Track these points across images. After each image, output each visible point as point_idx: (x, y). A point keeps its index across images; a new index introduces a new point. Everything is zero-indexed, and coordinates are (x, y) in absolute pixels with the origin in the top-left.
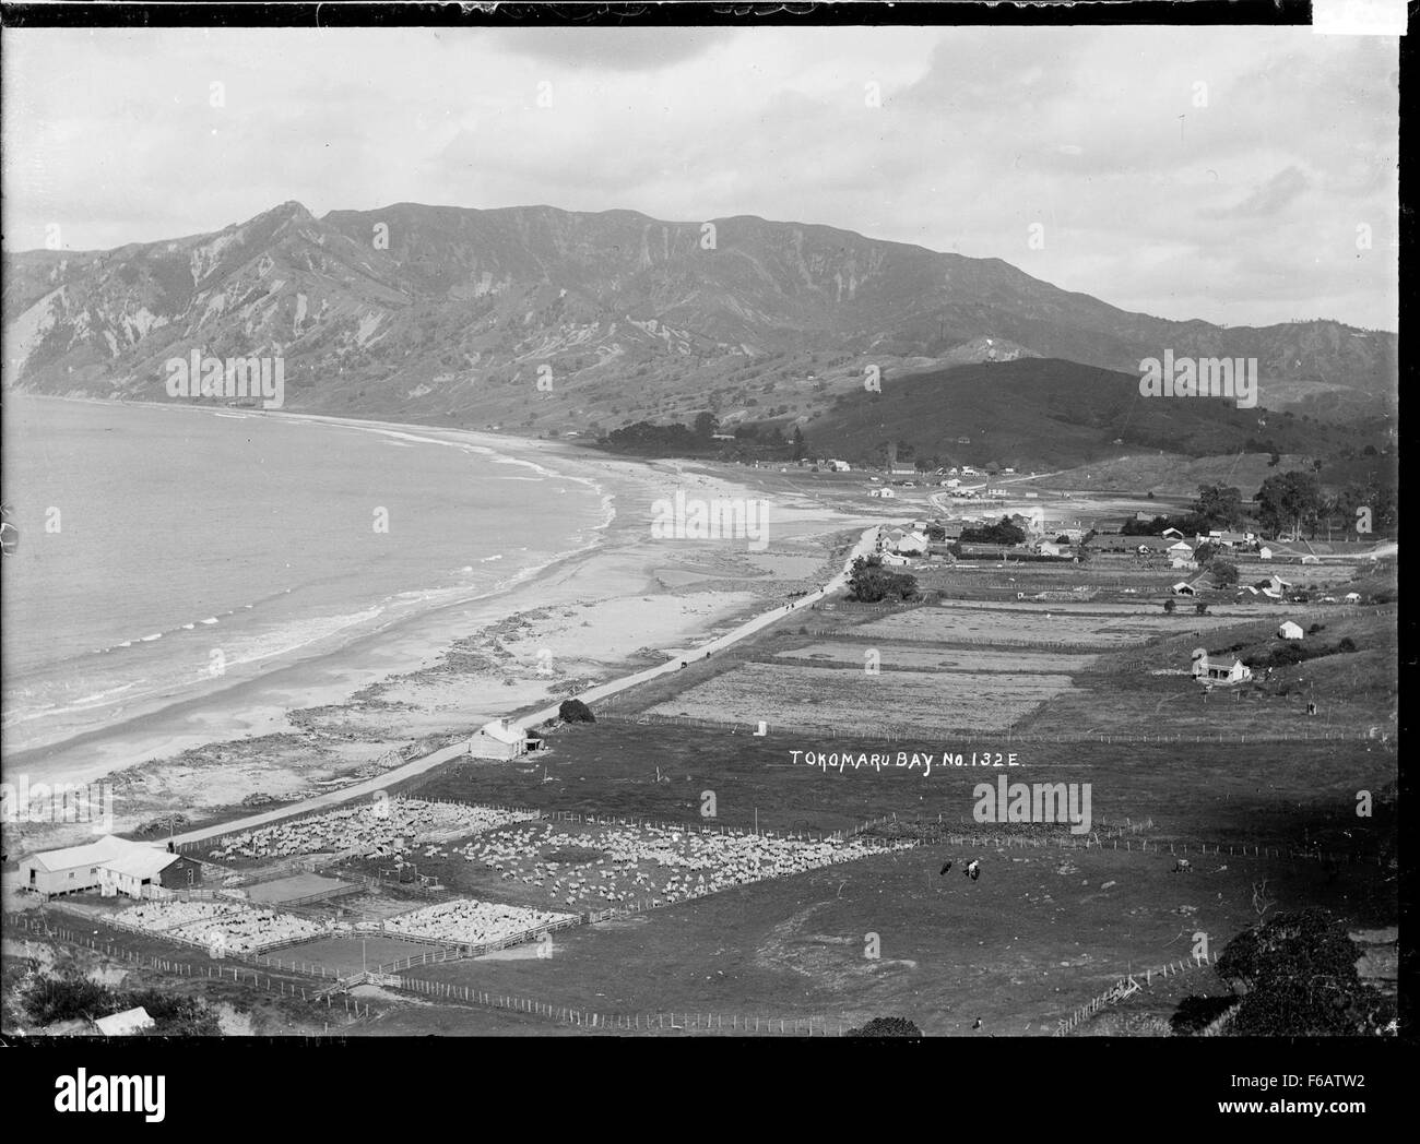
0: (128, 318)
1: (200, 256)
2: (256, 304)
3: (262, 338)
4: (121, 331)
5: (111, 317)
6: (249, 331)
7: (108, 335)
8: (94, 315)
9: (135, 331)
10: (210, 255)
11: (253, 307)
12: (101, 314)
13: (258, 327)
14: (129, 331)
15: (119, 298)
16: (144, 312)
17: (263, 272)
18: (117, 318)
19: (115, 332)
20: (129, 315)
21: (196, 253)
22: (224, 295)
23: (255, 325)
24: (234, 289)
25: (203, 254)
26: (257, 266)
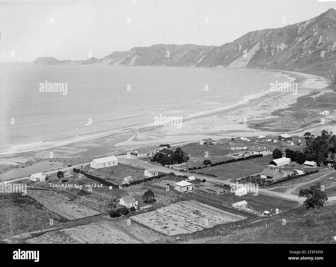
0: (278, 46)
1: (301, 27)
2: (309, 39)
3: (307, 49)
4: (276, 49)
5: (274, 46)
6: (304, 48)
7: (272, 51)
8: (269, 46)
9: (280, 49)
10: (304, 26)
11: (308, 40)
12: (271, 45)
13: (307, 46)
14: (278, 50)
15: (277, 40)
16: (283, 44)
17: (314, 30)
18: (275, 46)
19: (274, 50)
20: (279, 45)
21: (300, 26)
22: (302, 38)
23: (306, 46)
24: (305, 36)
25: (302, 26)
26: (313, 28)
